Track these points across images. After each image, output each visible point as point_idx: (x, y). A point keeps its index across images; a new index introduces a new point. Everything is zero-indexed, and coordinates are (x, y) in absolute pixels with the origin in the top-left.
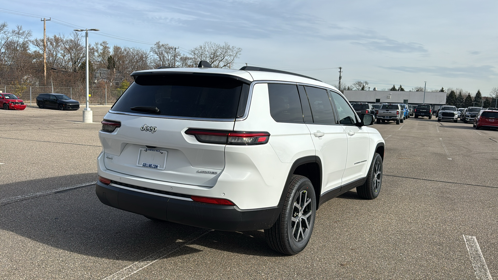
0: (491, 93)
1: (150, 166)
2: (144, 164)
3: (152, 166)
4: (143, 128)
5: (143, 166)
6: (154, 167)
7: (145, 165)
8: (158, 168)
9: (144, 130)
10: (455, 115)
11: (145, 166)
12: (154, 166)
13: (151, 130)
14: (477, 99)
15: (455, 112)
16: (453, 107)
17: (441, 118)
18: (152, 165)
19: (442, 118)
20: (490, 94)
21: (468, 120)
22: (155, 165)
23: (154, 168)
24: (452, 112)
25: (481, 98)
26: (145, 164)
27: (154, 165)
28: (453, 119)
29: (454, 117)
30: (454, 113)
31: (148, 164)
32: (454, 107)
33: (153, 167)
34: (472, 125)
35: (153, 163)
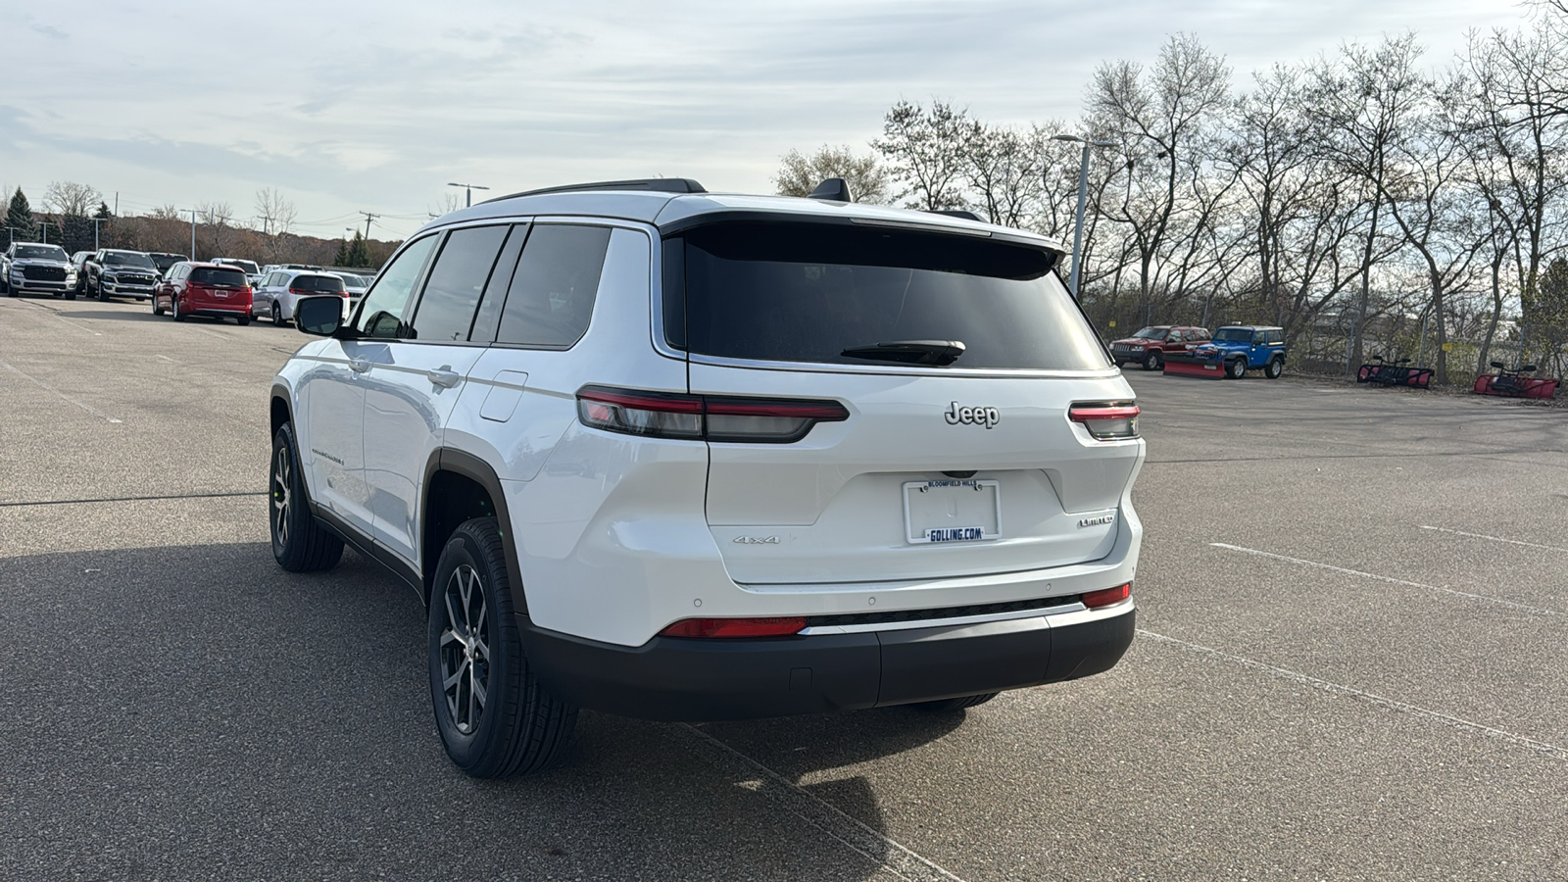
0: (46, 200)
1: (956, 535)
2: (933, 532)
3: (963, 533)
4: (953, 415)
5: (933, 540)
6: (968, 535)
7: (937, 537)
8: (983, 536)
9: (961, 420)
10: (66, 275)
11: (938, 540)
12: (968, 533)
13: (984, 419)
14: (18, 217)
15: (67, 266)
16: (53, 249)
17: (22, 284)
18: (961, 530)
19: (26, 284)
20: (44, 204)
21: (108, 291)
22: (972, 530)
23: (972, 538)
24: (57, 264)
25: (28, 214)
26: (939, 532)
27: (967, 530)
28: (64, 287)
29: (64, 280)
30: (65, 268)
31: (947, 529)
32: (56, 247)
33: (967, 538)
34: (147, 308)
35: (964, 525)
